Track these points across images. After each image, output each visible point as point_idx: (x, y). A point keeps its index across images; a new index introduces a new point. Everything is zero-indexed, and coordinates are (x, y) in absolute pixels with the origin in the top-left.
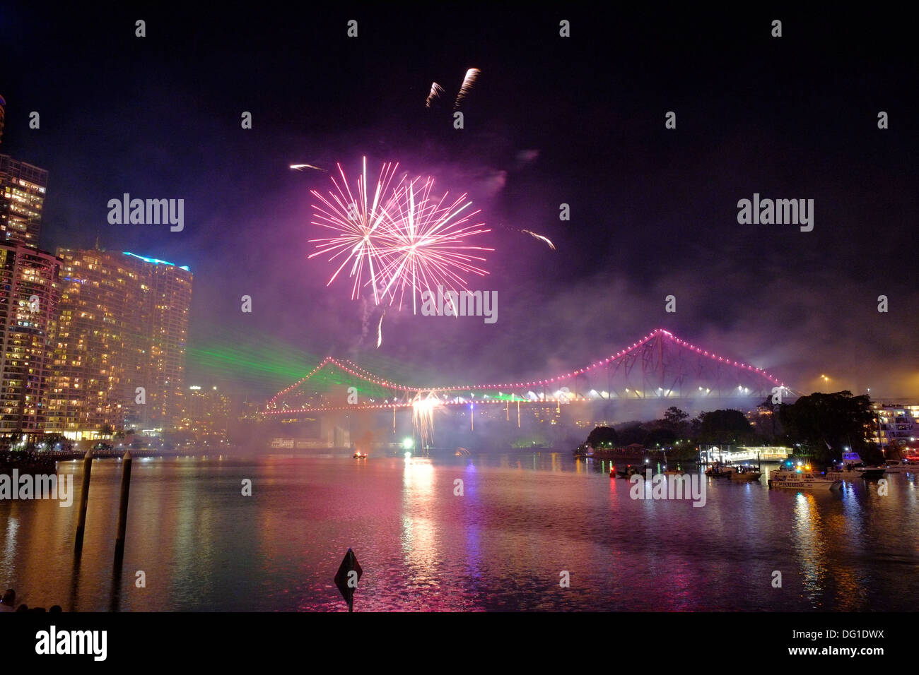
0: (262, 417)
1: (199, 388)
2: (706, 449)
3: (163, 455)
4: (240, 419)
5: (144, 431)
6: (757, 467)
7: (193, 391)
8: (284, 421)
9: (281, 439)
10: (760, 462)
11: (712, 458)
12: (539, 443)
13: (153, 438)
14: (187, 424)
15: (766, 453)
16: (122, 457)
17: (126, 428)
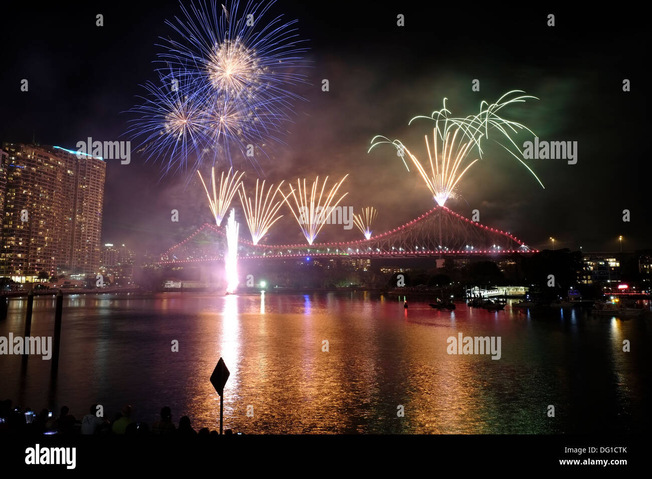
0: (158, 266)
1: (112, 245)
2: (470, 289)
3: (87, 293)
4: (142, 267)
5: (71, 276)
6: (505, 300)
7: (108, 247)
8: (174, 269)
9: (172, 282)
10: (506, 297)
11: (474, 294)
12: (355, 284)
13: (78, 281)
14: (104, 271)
15: (511, 291)
16: (55, 294)
17: (58, 274)
